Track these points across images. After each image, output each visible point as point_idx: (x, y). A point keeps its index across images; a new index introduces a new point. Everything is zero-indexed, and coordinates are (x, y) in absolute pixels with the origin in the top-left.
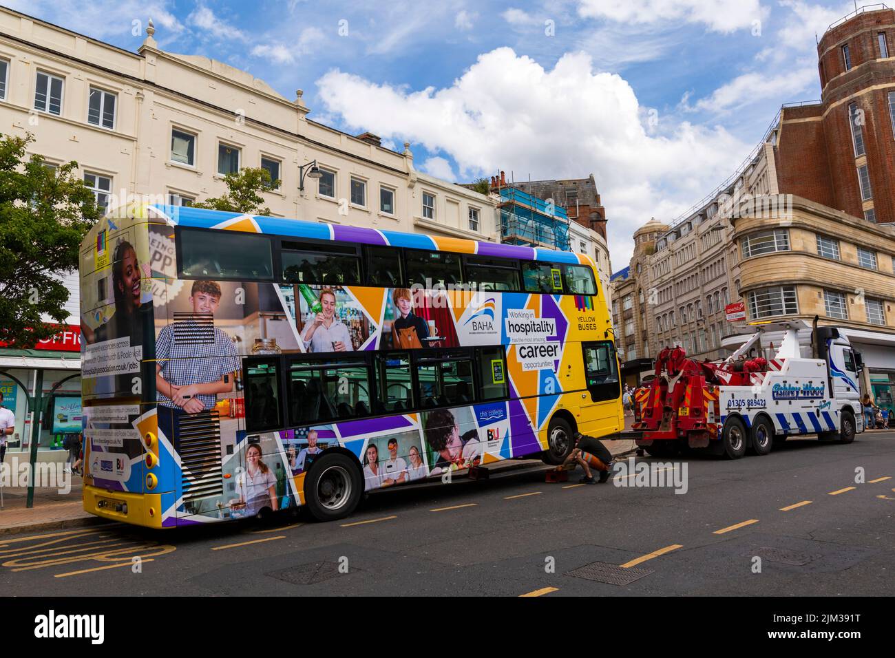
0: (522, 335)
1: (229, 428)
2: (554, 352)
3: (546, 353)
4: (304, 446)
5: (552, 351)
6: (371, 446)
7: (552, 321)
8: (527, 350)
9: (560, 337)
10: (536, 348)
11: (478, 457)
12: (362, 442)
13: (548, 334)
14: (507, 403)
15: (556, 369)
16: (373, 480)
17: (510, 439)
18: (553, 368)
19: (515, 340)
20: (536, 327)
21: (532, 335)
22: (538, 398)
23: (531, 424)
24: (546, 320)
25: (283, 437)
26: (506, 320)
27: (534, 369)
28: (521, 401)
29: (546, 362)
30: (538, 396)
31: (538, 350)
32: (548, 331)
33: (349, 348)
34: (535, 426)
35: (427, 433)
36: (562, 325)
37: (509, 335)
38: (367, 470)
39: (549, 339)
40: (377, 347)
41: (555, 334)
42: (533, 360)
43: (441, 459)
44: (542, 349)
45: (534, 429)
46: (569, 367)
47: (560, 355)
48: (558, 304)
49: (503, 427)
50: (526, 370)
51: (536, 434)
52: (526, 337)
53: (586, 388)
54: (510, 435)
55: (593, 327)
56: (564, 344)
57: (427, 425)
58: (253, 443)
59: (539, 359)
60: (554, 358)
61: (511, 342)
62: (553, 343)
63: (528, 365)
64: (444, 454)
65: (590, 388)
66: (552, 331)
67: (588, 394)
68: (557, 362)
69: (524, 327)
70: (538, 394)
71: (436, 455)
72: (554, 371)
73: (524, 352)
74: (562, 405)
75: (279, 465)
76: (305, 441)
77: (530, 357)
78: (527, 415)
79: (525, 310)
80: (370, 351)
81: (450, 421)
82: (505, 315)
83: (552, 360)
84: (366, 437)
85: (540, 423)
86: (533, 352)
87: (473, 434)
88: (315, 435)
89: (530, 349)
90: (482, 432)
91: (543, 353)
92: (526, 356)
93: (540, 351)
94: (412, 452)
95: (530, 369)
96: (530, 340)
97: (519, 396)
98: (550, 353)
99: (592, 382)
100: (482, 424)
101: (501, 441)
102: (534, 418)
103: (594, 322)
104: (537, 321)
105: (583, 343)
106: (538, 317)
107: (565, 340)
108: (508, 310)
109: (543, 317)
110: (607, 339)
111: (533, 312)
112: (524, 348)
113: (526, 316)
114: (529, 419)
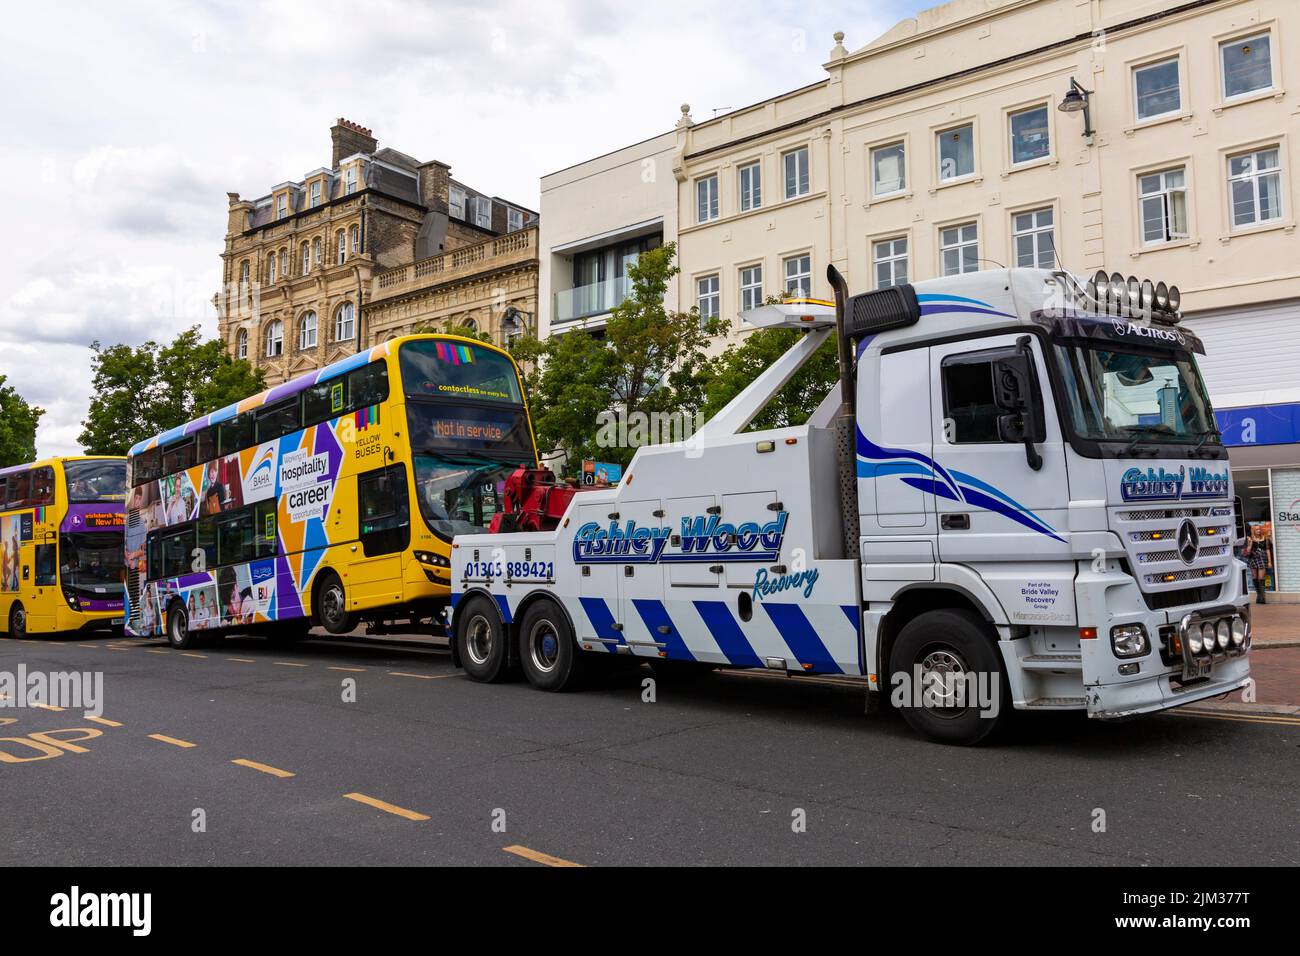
0: (293, 481)
1: (143, 577)
2: (323, 496)
3: (315, 498)
4: (165, 593)
5: (322, 493)
6: (192, 596)
7: (325, 456)
8: (297, 498)
9: (332, 475)
10: (305, 494)
11: (251, 615)
12: (187, 593)
13: (319, 474)
14: (275, 560)
15: (324, 517)
16: (195, 623)
17: (277, 599)
18: (321, 515)
19: (287, 489)
20: (307, 469)
21: (304, 478)
22: (303, 554)
23: (295, 584)
24: (318, 456)
25: (159, 586)
26: (281, 467)
27: (302, 519)
28: (287, 558)
29: (317, 509)
30: (303, 551)
31: (307, 497)
32: (319, 469)
33: (185, 520)
34: (298, 585)
35: (220, 588)
36: (336, 456)
37: (281, 484)
38: (190, 614)
39: (320, 479)
40: (197, 517)
41: (327, 472)
42: (301, 509)
43: (228, 613)
44: (312, 494)
45: (298, 590)
46: (339, 512)
47: (330, 497)
48: (334, 431)
49: (271, 585)
50: (296, 521)
51: (300, 596)
52: (297, 483)
53: (357, 537)
54: (276, 595)
55: (375, 449)
56: (336, 483)
57: (220, 580)
58: (148, 589)
59: (308, 506)
60: (324, 502)
61: (283, 492)
62: (323, 484)
63: (299, 515)
64: (230, 608)
65: (363, 537)
66: (324, 468)
67: (360, 545)
68: (326, 507)
69: (296, 471)
70: (304, 548)
71: (225, 608)
72: (322, 518)
73: (294, 501)
74: (328, 562)
75: (157, 605)
76: (165, 589)
77: (298, 505)
78: (292, 573)
79: (299, 451)
80: (194, 520)
81: (233, 577)
82: (280, 462)
83: (319, 505)
84: (189, 589)
85: (302, 587)
86: (302, 500)
87: (247, 592)
88: (169, 585)
89: (300, 497)
90: (255, 589)
91: (312, 499)
92: (295, 505)
93: (310, 497)
94: (212, 603)
95: (298, 520)
96: (300, 485)
97: (286, 552)
98: (320, 497)
99: (366, 529)
100: (255, 582)
101: (270, 600)
102: (297, 575)
103: (378, 442)
104: (309, 460)
105: (360, 476)
106: (310, 455)
107: (338, 477)
108: (284, 456)
109: (316, 454)
110: (396, 461)
111: (306, 450)
112: (294, 496)
113: (299, 457)
114: (294, 579)
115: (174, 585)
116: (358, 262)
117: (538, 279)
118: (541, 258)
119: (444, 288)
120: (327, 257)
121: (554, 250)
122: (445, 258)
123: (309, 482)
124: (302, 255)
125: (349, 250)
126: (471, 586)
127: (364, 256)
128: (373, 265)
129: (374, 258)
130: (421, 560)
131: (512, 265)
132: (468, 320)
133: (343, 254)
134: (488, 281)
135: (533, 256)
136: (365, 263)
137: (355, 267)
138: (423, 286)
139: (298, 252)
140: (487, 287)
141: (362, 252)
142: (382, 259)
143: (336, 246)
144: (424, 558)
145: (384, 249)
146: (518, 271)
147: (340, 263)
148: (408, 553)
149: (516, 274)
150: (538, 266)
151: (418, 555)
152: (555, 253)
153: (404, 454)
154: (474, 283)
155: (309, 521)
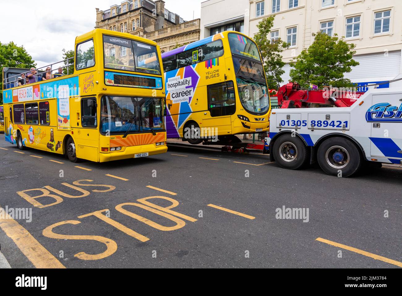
0: (173, 88)
2: (189, 94)
3: (185, 94)
5: (188, 93)
7: (189, 79)
8: (175, 95)
9: (194, 85)
10: (179, 93)
13: (187, 85)
14: (165, 117)
15: (189, 101)
18: (188, 101)
19: (170, 91)
20: (180, 83)
21: (178, 87)
22: (179, 115)
23: (175, 126)
24: (186, 79)
26: (167, 83)
27: (178, 102)
28: (171, 116)
29: (186, 98)
30: (179, 114)
31: (181, 94)
32: (187, 84)
34: (176, 126)
36: (195, 79)
37: (167, 89)
39: (187, 87)
41: (191, 84)
42: (178, 98)
44: (183, 93)
45: (176, 128)
46: (197, 100)
47: (192, 94)
48: (194, 69)
50: (175, 103)
51: (177, 130)
52: (176, 89)
53: (207, 109)
55: (216, 75)
56: (195, 89)
59: (181, 98)
60: (189, 96)
61: (168, 92)
62: (189, 89)
63: (175, 101)
65: (209, 109)
66: (189, 83)
67: (209, 112)
68: (190, 98)
69: (175, 85)
70: (179, 113)
72: (188, 102)
73: (174, 96)
74: (191, 118)
77: (176, 97)
78: (173, 122)
79: (176, 77)
82: (167, 81)
83: (188, 97)
85: (179, 127)
86: (178, 95)
89: (177, 94)
91: (183, 95)
92: (174, 97)
93: (182, 94)
95: (176, 103)
96: (177, 90)
97: (170, 114)
98: (187, 94)
99: (212, 106)
102: (176, 123)
103: (218, 72)
104: (181, 80)
105: (208, 86)
106: (181, 78)
107: (196, 86)
108: (168, 79)
109: (185, 77)
110: (228, 80)
111: (179, 76)
112: (174, 94)
113: (176, 79)
114: (174, 124)
123: (182, 88)
126: (283, 130)
130: (240, 119)
144: (241, 118)
148: (235, 116)
151: (239, 116)
153: (232, 76)
155: (181, 103)
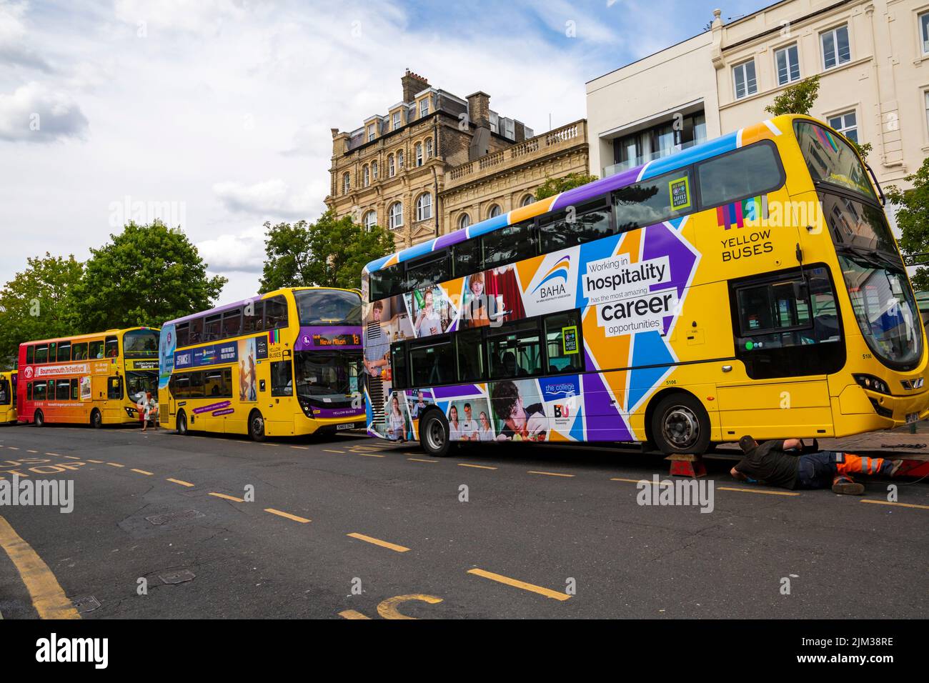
0: (607, 291)
1: (387, 385)
2: (663, 306)
3: (648, 309)
4: (417, 401)
5: (661, 303)
6: (453, 407)
7: (663, 261)
8: (614, 310)
9: (679, 281)
10: (629, 305)
11: (543, 433)
12: (447, 403)
13: (655, 281)
14: (581, 377)
15: (666, 330)
16: (456, 434)
17: (584, 419)
18: (660, 329)
19: (597, 300)
20: (631, 276)
21: (623, 288)
22: (629, 372)
23: (617, 405)
24: (649, 262)
25: (408, 394)
26: (584, 277)
27: (623, 333)
28: (602, 375)
29: (653, 321)
30: (629, 369)
31: (632, 308)
32: (654, 276)
33: (440, 332)
34: (622, 406)
35: (493, 402)
36: (682, 262)
37: (586, 294)
38: (451, 424)
39: (653, 288)
40: (457, 329)
41: (667, 277)
42: (623, 321)
43: (506, 427)
44: (641, 304)
45: (620, 411)
46: (694, 325)
47: (676, 307)
48: (677, 232)
49: (574, 403)
50: (614, 335)
51: (625, 419)
52: (614, 293)
53: (733, 354)
54: (583, 413)
55: (761, 249)
56: (686, 291)
57: (494, 394)
58: (395, 396)
59: (635, 318)
60: (663, 314)
61: (590, 303)
62: (661, 294)
63: (613, 330)
64: (509, 423)
65: (740, 354)
66: (661, 275)
67: (740, 366)
68: (667, 321)
69: (611, 280)
70: (630, 365)
71: (502, 423)
72: (662, 332)
74: (674, 382)
75: (406, 412)
76: (416, 398)
77: (617, 318)
78: (610, 392)
79: (615, 257)
80: (453, 332)
81: (514, 392)
82: (582, 270)
83: (658, 317)
84: (450, 400)
85: (629, 408)
86: (623, 311)
87: (537, 408)
88: (421, 395)
89: (620, 308)
90: (548, 407)
91: (641, 311)
92: (611, 317)
93: (637, 308)
94: (482, 416)
95: (617, 334)
96: (620, 295)
97: (598, 368)
98: (656, 308)
99: (749, 346)
100: (547, 398)
101: (572, 421)
102: (620, 397)
103: (766, 240)
104: (636, 267)
105: (730, 282)
106: (634, 260)
107: (689, 283)
108: (588, 264)
109: (645, 258)
110: (806, 262)
111: (627, 256)
112: (610, 308)
113: (615, 264)
114: (613, 398)
115: (429, 395)
116: (435, 163)
117: (588, 159)
118: (589, 142)
119: (507, 174)
120: (409, 162)
121: (601, 135)
122: (504, 152)
123: (640, 290)
124: (388, 163)
125: (425, 157)
127: (438, 158)
128: (444, 164)
129: (444, 159)
130: (864, 386)
131: (566, 150)
132: (526, 195)
133: (420, 160)
134: (543, 165)
135: (582, 142)
136: (439, 163)
137: (432, 166)
138: (487, 174)
139: (386, 163)
140: (543, 169)
141: (436, 156)
142: (449, 160)
143: (415, 155)
144: (868, 382)
145: (450, 154)
146: (570, 155)
147: (417, 166)
148: (842, 378)
149: (568, 157)
150: (588, 149)
151: (859, 378)
152: (602, 138)
153: (823, 251)
154: (532, 167)
155: (636, 334)
